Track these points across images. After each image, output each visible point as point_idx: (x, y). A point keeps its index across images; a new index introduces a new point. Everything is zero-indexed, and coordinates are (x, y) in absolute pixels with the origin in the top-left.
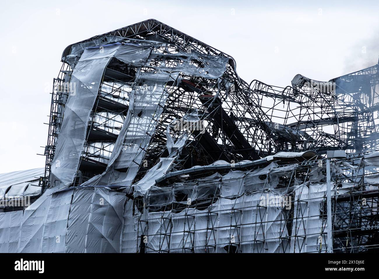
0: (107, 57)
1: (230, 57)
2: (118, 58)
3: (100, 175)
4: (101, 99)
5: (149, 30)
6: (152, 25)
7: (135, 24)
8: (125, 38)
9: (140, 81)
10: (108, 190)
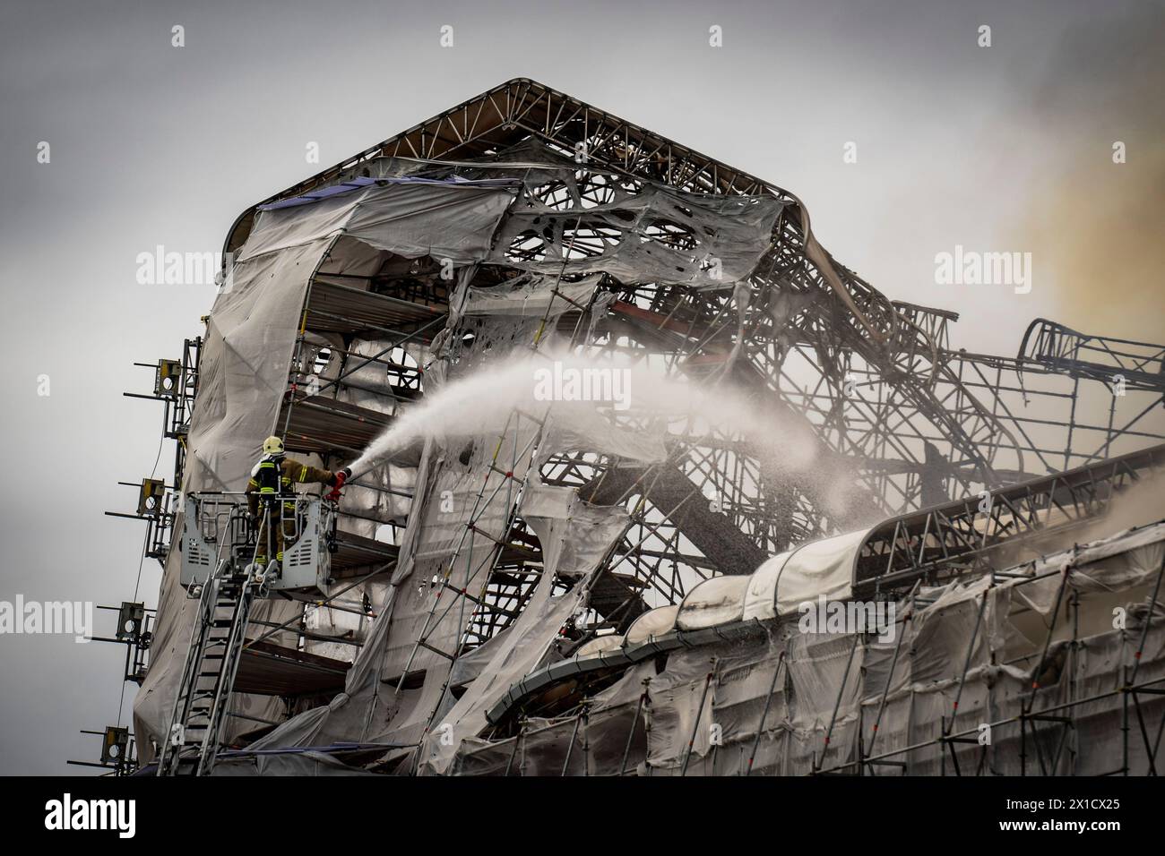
0: (323, 239)
1: (786, 198)
2: (363, 237)
3: (323, 709)
4: (299, 405)
5: (510, 120)
6: (519, 99)
7: (463, 104)
8: (432, 161)
9: (467, 321)
10: (317, 761)
